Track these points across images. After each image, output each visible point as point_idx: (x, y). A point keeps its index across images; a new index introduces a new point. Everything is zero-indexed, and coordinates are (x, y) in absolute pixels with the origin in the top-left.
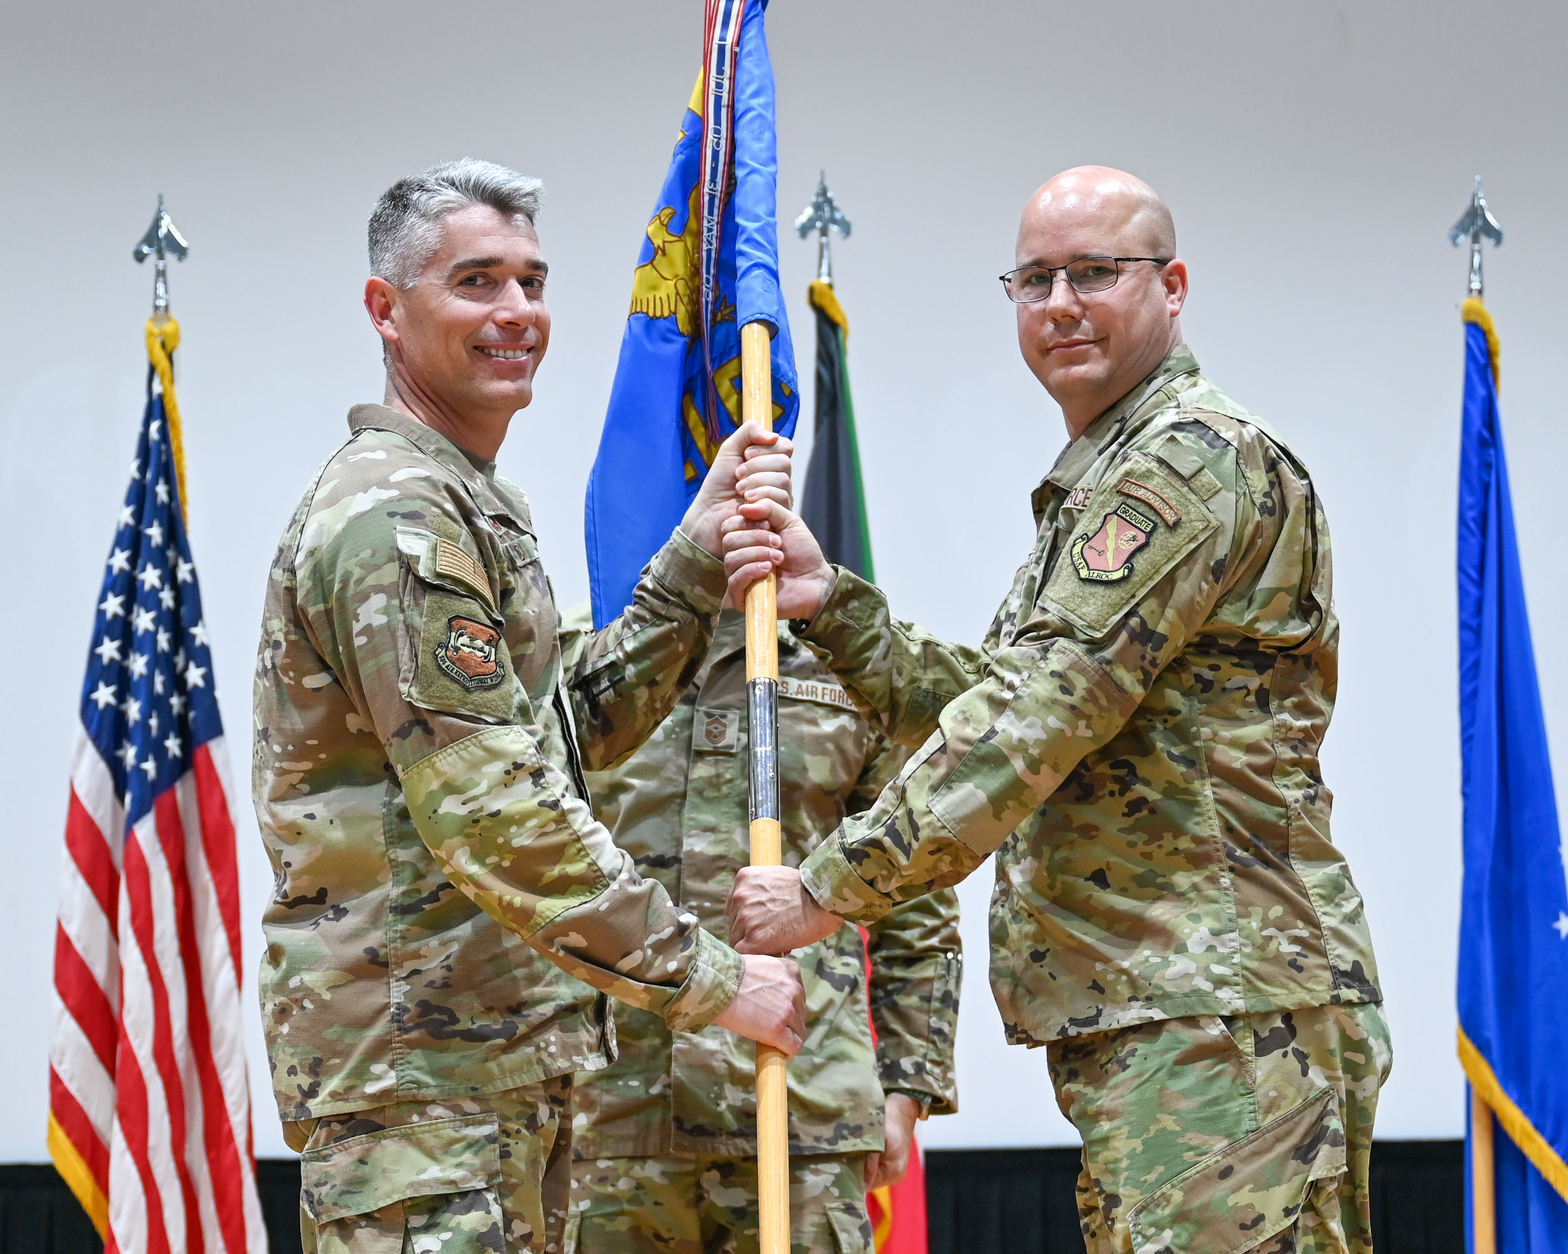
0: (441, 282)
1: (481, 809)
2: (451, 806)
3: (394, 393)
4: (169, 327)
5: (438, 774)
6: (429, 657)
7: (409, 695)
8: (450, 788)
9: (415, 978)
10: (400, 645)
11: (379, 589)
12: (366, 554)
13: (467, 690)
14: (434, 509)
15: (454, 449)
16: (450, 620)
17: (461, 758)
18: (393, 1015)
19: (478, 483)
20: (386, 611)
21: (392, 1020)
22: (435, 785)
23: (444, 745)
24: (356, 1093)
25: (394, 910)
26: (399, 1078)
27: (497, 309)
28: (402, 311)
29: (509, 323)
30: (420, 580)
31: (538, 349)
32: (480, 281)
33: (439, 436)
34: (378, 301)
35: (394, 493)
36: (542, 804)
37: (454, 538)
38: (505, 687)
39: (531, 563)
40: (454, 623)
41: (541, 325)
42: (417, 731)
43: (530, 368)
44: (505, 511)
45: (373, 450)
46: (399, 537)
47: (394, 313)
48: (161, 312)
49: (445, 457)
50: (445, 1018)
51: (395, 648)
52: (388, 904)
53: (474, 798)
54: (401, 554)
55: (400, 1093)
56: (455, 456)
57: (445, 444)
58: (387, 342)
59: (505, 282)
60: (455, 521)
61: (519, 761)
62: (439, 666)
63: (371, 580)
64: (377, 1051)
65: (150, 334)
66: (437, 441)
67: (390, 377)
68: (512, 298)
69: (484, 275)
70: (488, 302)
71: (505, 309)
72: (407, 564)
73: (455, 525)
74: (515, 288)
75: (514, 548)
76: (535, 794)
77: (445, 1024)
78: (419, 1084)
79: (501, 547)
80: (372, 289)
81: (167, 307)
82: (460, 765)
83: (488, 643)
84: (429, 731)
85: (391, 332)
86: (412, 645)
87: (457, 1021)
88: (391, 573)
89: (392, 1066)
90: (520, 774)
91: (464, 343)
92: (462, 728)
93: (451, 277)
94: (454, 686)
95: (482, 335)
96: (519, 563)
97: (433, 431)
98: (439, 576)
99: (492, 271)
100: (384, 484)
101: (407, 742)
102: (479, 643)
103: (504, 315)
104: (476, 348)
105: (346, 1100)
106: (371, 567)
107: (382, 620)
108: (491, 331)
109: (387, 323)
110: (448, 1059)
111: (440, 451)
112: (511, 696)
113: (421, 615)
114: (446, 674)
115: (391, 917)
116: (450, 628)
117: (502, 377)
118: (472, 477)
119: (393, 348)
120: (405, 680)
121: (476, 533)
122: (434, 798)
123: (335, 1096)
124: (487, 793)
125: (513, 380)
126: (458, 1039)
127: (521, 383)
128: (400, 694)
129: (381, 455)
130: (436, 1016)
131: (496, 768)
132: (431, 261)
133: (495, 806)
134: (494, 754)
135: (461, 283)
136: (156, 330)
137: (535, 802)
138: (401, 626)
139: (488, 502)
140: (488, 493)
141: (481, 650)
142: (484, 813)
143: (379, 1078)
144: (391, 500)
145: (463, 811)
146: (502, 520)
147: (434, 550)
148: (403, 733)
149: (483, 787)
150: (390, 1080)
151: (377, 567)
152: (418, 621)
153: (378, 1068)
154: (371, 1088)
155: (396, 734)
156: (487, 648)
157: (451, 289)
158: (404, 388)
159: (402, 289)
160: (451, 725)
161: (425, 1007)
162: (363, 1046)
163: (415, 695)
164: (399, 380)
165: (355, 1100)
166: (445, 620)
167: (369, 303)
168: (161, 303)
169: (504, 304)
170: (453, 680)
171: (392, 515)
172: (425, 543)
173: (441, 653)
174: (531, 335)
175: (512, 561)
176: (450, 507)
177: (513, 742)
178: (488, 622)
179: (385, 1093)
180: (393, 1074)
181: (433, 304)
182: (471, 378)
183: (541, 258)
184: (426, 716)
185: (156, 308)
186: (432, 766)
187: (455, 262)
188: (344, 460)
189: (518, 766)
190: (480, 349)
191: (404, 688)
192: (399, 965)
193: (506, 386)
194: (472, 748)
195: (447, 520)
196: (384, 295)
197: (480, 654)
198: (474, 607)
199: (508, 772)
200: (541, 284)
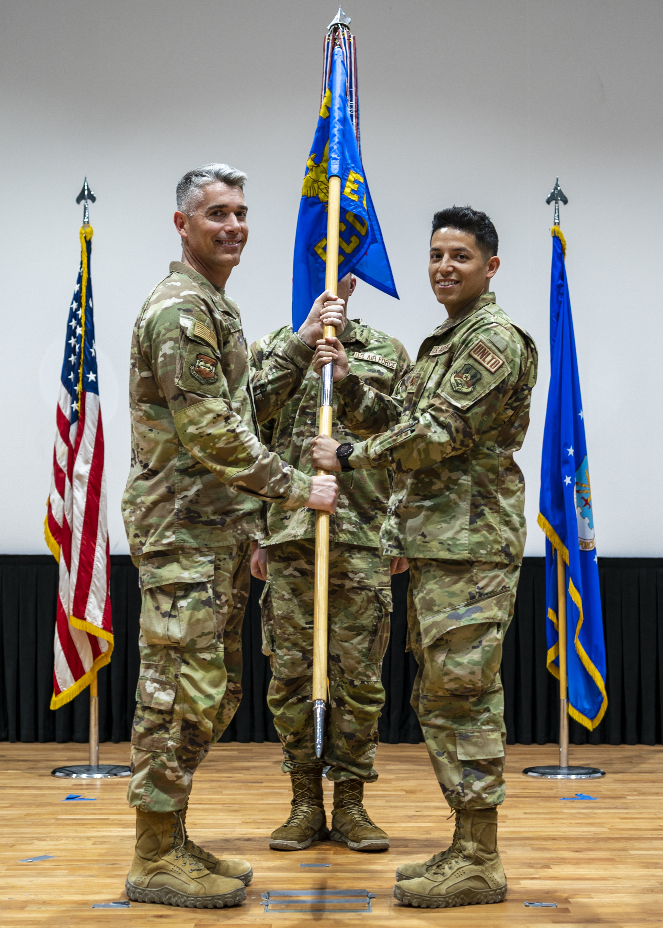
0: (203, 214)
1: (204, 432)
2: (191, 429)
3: (185, 258)
4: (88, 230)
5: (188, 416)
6: (187, 369)
7: (178, 384)
8: (192, 422)
9: (185, 499)
10: (177, 363)
11: (171, 339)
12: (167, 324)
13: (202, 384)
14: (197, 308)
15: (209, 283)
16: (197, 355)
17: (197, 411)
18: (176, 513)
19: (217, 298)
20: (172, 348)
21: (175, 515)
22: (186, 421)
23: (190, 405)
24: (159, 543)
25: (177, 470)
26: (176, 538)
27: (226, 225)
28: (188, 225)
29: (230, 231)
30: (187, 337)
31: (243, 241)
32: (219, 214)
33: (203, 277)
34: (179, 220)
35: (182, 300)
36: (228, 431)
37: (204, 321)
38: (217, 384)
39: (238, 331)
40: (199, 356)
41: (244, 232)
42: (181, 398)
43: (239, 249)
44: (228, 310)
45: (176, 281)
46: (181, 319)
47: (185, 226)
48: (86, 224)
49: (205, 286)
50: (196, 515)
51: (175, 364)
52: (174, 468)
53: (201, 428)
54: (181, 326)
55: (177, 544)
56: (209, 286)
57: (205, 281)
58: (183, 237)
59: (229, 214)
60: (205, 314)
61: (219, 413)
62: (191, 374)
63: (168, 335)
64: (168, 527)
65: (81, 233)
66: (202, 279)
67: (184, 251)
68: (232, 221)
69: (221, 211)
70: (222, 222)
71: (229, 225)
72: (183, 330)
73: (205, 316)
74: (233, 217)
75: (231, 325)
76: (225, 427)
77: (196, 518)
78: (184, 541)
79: (224, 324)
80: (177, 216)
81: (88, 222)
82: (196, 414)
83: (212, 365)
84: (185, 399)
85: (185, 234)
86: (182, 364)
87: (201, 517)
88: (176, 333)
89: (174, 533)
90: (220, 418)
91: (212, 239)
92: (197, 399)
93: (207, 212)
94: (196, 382)
95: (219, 236)
96: (232, 331)
97: (201, 275)
98: (195, 336)
99: (224, 210)
100: (178, 296)
101: (176, 402)
102: (208, 365)
103: (228, 228)
104: (217, 241)
105: (155, 546)
106: (168, 330)
107: (171, 352)
108: (223, 234)
109: (182, 230)
110: (197, 532)
111: (202, 284)
112: (220, 388)
113: (186, 352)
114: (193, 376)
115: (176, 474)
116: (197, 358)
117: (228, 252)
118: (214, 294)
119: (185, 240)
120: (177, 377)
121: (214, 319)
122: (185, 426)
123: (152, 544)
124: (206, 426)
125: (232, 254)
126: (201, 524)
127: (236, 255)
128: (175, 383)
129: (178, 284)
130: (192, 514)
131: (210, 416)
132: (200, 205)
133: (210, 431)
134: (209, 411)
135: (211, 215)
136: (83, 232)
137: (225, 430)
138: (178, 355)
139: (221, 305)
140: (222, 302)
141: (209, 368)
142: (205, 434)
143: (168, 537)
144: (180, 303)
145: (196, 432)
146: (226, 313)
147: (194, 325)
148: (175, 398)
149: (205, 423)
150: (173, 538)
151: (171, 330)
152: (185, 354)
153: (168, 533)
154: (165, 541)
155: (172, 398)
156: (211, 367)
157: (207, 217)
158: (189, 257)
159: (188, 216)
160: (194, 397)
161: (188, 510)
162: (163, 525)
163: (180, 384)
164: (187, 252)
165: (158, 546)
166: (195, 355)
167: (176, 221)
168: (86, 220)
169: (229, 224)
170: (196, 379)
171: (179, 309)
172: (191, 322)
173: (192, 368)
174: (240, 236)
175: (229, 330)
176: (203, 308)
177: (218, 406)
178: (213, 357)
179: (170, 544)
180: (174, 536)
181: (201, 222)
182: (215, 253)
183: (245, 204)
184: (185, 393)
185: (84, 222)
186: (185, 413)
187: (209, 206)
188: (164, 285)
189: (219, 416)
190: (219, 242)
191: (176, 380)
192: (180, 493)
193: (229, 256)
194: (201, 408)
195: (201, 313)
196: (181, 219)
197: (208, 369)
198: (209, 350)
199: (214, 418)
200: (245, 215)
